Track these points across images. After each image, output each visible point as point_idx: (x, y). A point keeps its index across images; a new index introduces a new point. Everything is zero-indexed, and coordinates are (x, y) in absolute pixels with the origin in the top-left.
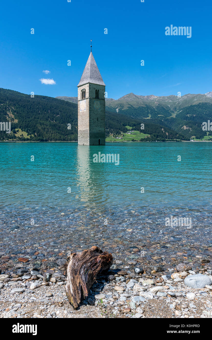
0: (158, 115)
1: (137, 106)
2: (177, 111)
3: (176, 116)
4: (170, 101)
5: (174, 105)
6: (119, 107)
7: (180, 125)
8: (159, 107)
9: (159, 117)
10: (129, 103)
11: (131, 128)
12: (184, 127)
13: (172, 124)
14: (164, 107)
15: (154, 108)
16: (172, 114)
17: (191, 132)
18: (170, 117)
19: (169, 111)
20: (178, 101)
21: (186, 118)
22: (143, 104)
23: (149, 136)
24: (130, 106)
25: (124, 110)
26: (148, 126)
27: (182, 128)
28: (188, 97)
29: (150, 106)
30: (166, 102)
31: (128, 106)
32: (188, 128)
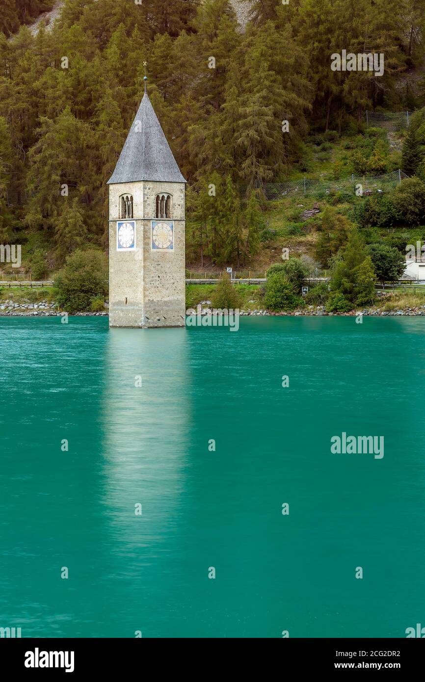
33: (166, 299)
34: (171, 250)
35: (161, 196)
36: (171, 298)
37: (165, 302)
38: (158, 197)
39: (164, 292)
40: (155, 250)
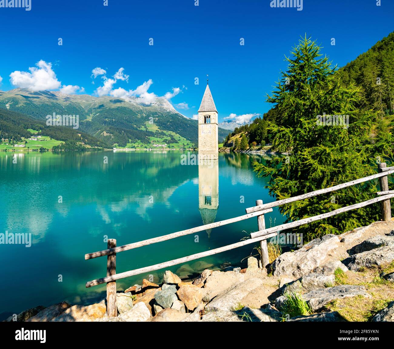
1: (39, 103)
2: (93, 114)
3: (92, 120)
4: (83, 101)
5: (89, 107)
6: (10, 102)
7: (98, 130)
8: (70, 106)
11: (36, 132)
12: (104, 133)
13: (89, 129)
14: (77, 108)
15: (64, 107)
16: (88, 117)
17: (112, 139)
18: (85, 120)
19: (84, 113)
20: (93, 102)
21: (105, 122)
23: (64, 142)
24: (29, 102)
25: (19, 106)
26: (60, 130)
27: (101, 134)
28: (105, 99)
29: (58, 105)
30: (79, 101)
31: (25, 101)
32: (108, 134)
33: (208, 150)
34: (210, 134)
35: (206, 116)
36: (210, 150)
37: (207, 151)
38: (205, 117)
39: (207, 147)
40: (203, 134)
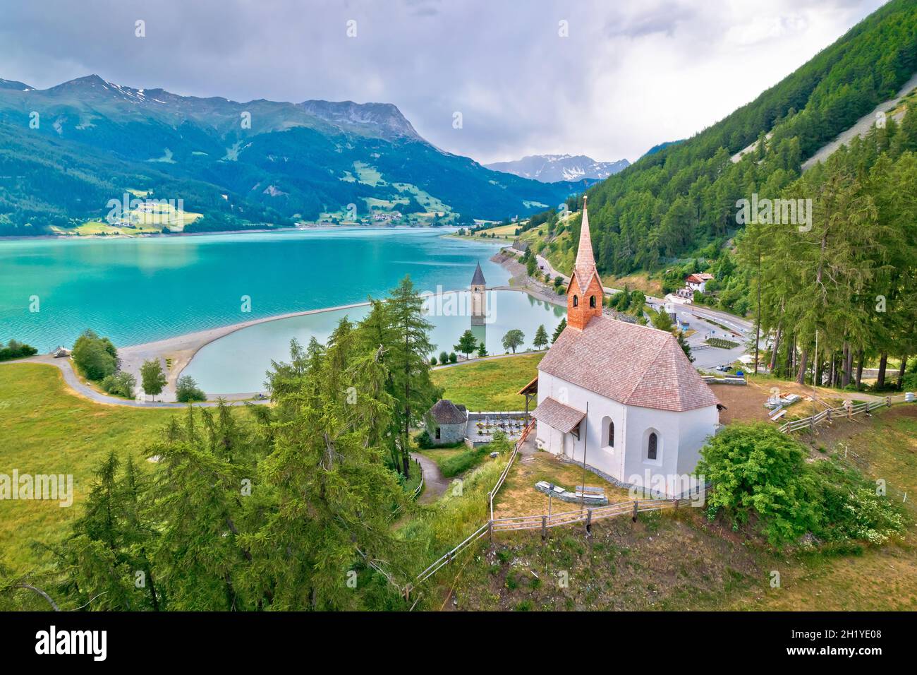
0: (194, 153)
1: (122, 121)
2: (238, 144)
3: (239, 158)
4: (214, 113)
5: (229, 127)
6: (60, 116)
7: (256, 183)
8: (188, 126)
9: (196, 157)
10: (95, 109)
11: (143, 194)
12: (270, 191)
13: (236, 179)
14: (204, 130)
15: (175, 129)
16: (229, 150)
17: (289, 204)
18: (224, 159)
19: (219, 142)
20: (237, 115)
21: (268, 165)
22: (140, 116)
23: (201, 216)
24: (100, 118)
25: (83, 128)
27: (265, 192)
28: (261, 108)
29: (161, 124)
31: (94, 117)
32: (280, 193)
